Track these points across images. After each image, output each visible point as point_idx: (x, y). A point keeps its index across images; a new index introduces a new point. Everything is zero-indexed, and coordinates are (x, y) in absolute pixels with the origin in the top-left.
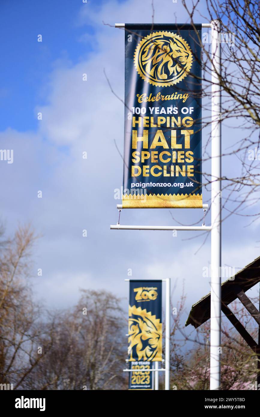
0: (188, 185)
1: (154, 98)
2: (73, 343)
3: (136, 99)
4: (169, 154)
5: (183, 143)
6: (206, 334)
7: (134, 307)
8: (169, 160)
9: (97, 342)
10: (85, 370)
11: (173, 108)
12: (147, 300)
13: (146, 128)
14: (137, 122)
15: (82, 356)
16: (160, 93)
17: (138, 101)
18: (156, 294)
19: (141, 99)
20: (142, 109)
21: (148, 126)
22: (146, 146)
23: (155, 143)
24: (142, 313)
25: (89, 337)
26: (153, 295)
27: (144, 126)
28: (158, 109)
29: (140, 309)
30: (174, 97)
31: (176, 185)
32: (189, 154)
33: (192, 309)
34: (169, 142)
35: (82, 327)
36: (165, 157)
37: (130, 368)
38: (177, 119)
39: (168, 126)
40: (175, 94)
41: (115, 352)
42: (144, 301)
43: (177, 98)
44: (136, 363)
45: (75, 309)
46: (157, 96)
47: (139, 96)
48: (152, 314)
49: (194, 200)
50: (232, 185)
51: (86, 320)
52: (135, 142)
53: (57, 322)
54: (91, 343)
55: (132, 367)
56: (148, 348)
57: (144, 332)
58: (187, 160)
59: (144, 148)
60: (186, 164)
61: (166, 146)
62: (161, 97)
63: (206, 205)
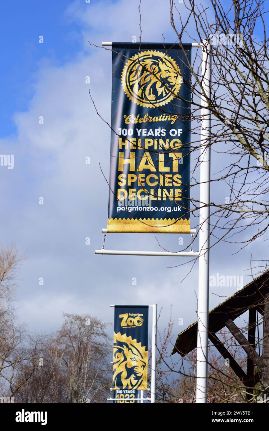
0: (175, 209)
1: (141, 119)
2: (55, 370)
3: (123, 120)
4: (156, 177)
5: (171, 166)
6: (193, 363)
7: (119, 334)
8: (156, 183)
9: (80, 369)
10: (67, 398)
11: (161, 130)
12: (133, 327)
13: (132, 150)
14: (124, 144)
15: (64, 383)
16: (148, 114)
17: (125, 122)
18: (142, 320)
19: (128, 120)
20: (129, 130)
21: (135, 148)
22: (132, 169)
23: (142, 166)
24: (127, 341)
25: (73, 363)
26: (138, 322)
27: (131, 148)
28: (145, 131)
29: (125, 335)
30: (162, 118)
31: (163, 209)
32: (177, 178)
33: (179, 337)
34: (156, 165)
35: (66, 353)
36: (152, 180)
37: (114, 397)
38: (165, 141)
39: (156, 148)
40: (163, 116)
41: (99, 380)
42: (130, 327)
43: (166, 120)
44: (121, 392)
45: (58, 334)
46: (145, 117)
47: (126, 117)
48: (138, 342)
49: (182, 225)
50: (220, 211)
51: (70, 346)
52: (121, 164)
53: (39, 347)
54: (74, 370)
55: (117, 396)
56: (133, 376)
57: (129, 360)
58: (175, 184)
59: (130, 170)
60: (173, 187)
61: (153, 169)
62: (148, 118)
63: (194, 231)
